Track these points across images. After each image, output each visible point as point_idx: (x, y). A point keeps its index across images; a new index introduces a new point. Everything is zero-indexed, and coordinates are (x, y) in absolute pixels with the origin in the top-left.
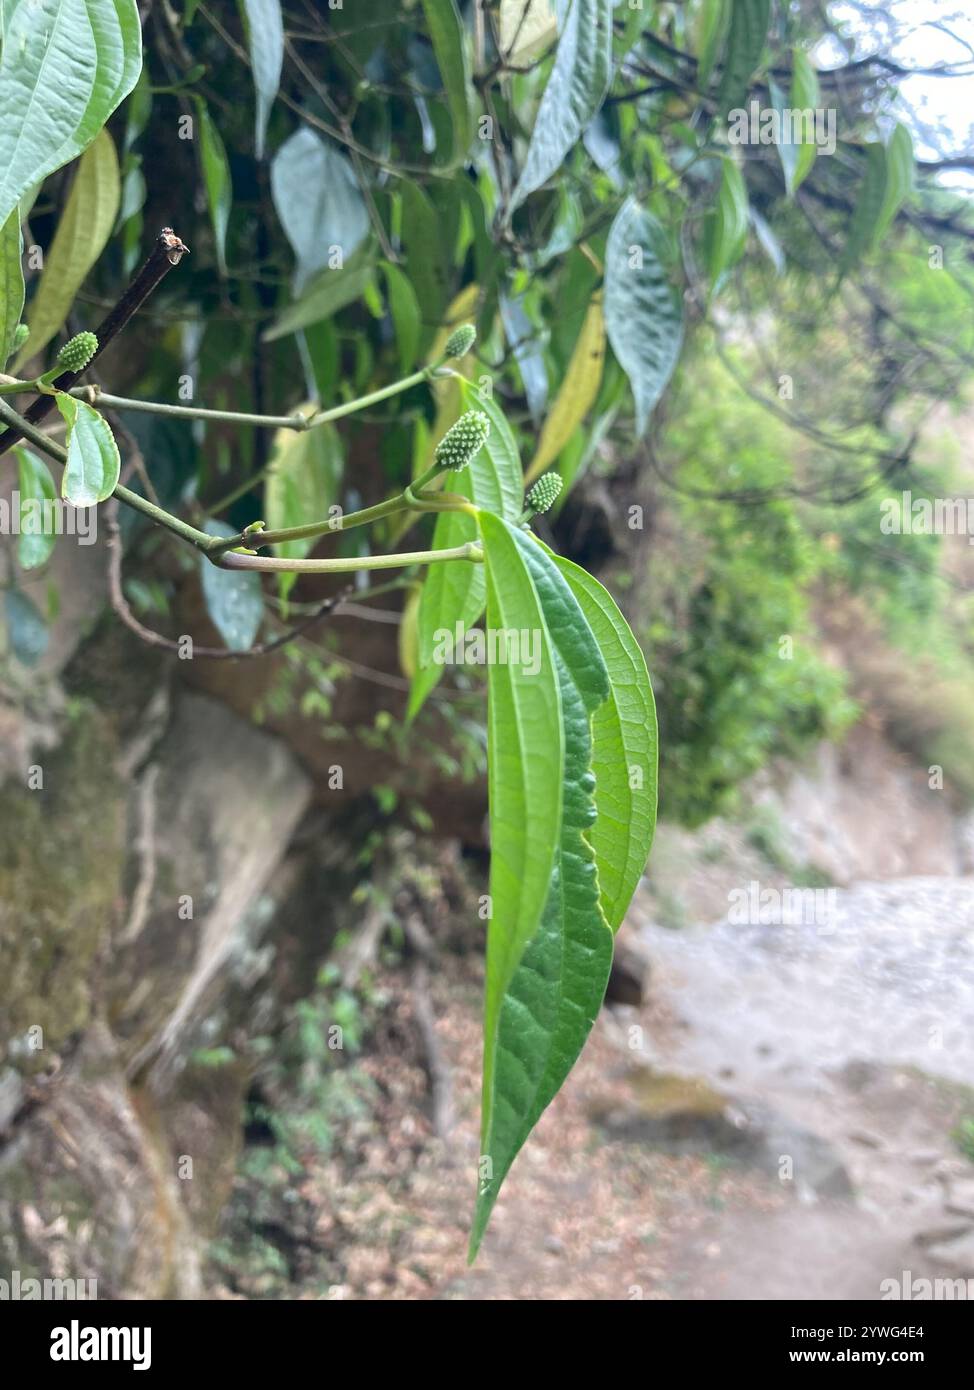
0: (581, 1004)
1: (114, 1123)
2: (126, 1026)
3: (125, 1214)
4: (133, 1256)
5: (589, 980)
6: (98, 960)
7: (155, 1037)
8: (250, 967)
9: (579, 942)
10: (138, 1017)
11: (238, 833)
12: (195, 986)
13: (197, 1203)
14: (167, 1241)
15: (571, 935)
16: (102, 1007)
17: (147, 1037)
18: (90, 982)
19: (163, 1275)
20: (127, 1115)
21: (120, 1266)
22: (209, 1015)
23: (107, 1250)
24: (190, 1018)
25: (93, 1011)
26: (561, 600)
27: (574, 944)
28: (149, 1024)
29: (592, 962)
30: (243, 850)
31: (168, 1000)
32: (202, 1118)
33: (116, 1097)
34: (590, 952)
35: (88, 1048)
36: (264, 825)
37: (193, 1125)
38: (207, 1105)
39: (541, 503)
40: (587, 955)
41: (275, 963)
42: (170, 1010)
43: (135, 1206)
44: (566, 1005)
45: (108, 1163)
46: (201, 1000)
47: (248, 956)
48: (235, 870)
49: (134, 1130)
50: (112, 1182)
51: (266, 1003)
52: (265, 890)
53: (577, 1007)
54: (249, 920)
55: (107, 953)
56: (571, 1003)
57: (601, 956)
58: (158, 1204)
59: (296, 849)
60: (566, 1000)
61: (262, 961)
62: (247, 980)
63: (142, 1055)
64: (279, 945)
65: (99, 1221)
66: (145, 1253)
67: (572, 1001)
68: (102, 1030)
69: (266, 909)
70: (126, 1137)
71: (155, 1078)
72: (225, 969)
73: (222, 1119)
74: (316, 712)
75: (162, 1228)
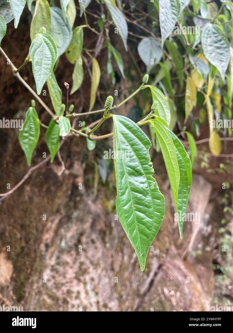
0: (159, 213)
1: (179, 269)
2: (179, 247)
3: (187, 291)
4: (191, 300)
5: (160, 207)
6: (169, 232)
7: (187, 249)
8: (207, 231)
9: (156, 199)
10: (182, 245)
11: (195, 199)
12: (193, 237)
13: (206, 289)
14: (199, 297)
15: (153, 198)
16: (172, 243)
17: (185, 249)
18: (169, 237)
19: (200, 305)
20: (182, 267)
21: (188, 303)
22: (199, 243)
23: (185, 299)
24: (194, 244)
25: (170, 244)
26: (135, 128)
27: (155, 200)
28: (185, 246)
29: (160, 203)
30: (198, 203)
31: (188, 240)
32: (203, 268)
33: (179, 263)
34: (159, 201)
35: (170, 252)
36: (201, 196)
37: (201, 270)
38: (203, 265)
39: (153, 108)
40: (158, 202)
41: (212, 229)
42: (189, 242)
43: (189, 288)
44: (155, 213)
45: (180, 278)
46: (196, 240)
47: (205, 228)
48: (197, 208)
49: (185, 271)
50: (182, 283)
51: (212, 239)
52: (206, 211)
53: (158, 213)
54: (203, 220)
55: (171, 231)
56: (156, 213)
57: (161, 202)
58: (195, 288)
59: (211, 201)
60: (155, 212)
61: (209, 229)
62: (206, 234)
63: (184, 254)
64: (212, 224)
65: (181, 292)
66: (194, 300)
67: (157, 212)
68: (173, 248)
69: (207, 216)
70: (183, 272)
71: (189, 258)
72: (200, 232)
73: (208, 268)
74: (205, 167)
75: (197, 294)
